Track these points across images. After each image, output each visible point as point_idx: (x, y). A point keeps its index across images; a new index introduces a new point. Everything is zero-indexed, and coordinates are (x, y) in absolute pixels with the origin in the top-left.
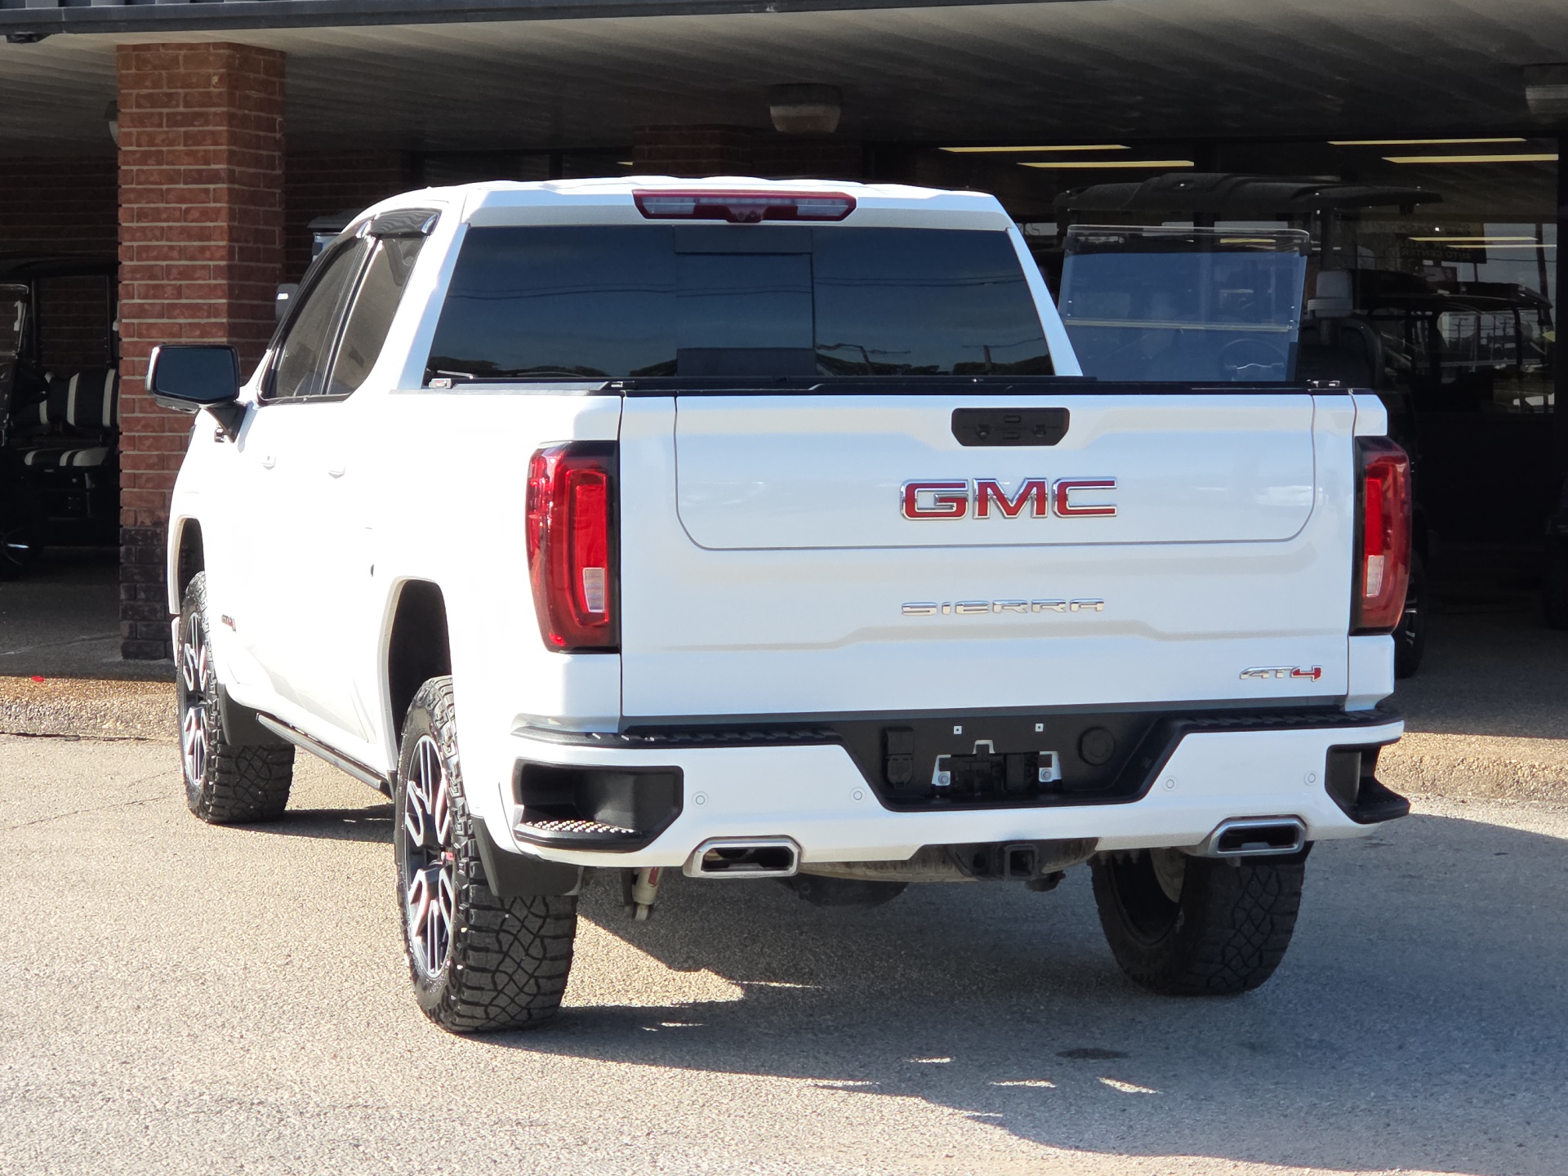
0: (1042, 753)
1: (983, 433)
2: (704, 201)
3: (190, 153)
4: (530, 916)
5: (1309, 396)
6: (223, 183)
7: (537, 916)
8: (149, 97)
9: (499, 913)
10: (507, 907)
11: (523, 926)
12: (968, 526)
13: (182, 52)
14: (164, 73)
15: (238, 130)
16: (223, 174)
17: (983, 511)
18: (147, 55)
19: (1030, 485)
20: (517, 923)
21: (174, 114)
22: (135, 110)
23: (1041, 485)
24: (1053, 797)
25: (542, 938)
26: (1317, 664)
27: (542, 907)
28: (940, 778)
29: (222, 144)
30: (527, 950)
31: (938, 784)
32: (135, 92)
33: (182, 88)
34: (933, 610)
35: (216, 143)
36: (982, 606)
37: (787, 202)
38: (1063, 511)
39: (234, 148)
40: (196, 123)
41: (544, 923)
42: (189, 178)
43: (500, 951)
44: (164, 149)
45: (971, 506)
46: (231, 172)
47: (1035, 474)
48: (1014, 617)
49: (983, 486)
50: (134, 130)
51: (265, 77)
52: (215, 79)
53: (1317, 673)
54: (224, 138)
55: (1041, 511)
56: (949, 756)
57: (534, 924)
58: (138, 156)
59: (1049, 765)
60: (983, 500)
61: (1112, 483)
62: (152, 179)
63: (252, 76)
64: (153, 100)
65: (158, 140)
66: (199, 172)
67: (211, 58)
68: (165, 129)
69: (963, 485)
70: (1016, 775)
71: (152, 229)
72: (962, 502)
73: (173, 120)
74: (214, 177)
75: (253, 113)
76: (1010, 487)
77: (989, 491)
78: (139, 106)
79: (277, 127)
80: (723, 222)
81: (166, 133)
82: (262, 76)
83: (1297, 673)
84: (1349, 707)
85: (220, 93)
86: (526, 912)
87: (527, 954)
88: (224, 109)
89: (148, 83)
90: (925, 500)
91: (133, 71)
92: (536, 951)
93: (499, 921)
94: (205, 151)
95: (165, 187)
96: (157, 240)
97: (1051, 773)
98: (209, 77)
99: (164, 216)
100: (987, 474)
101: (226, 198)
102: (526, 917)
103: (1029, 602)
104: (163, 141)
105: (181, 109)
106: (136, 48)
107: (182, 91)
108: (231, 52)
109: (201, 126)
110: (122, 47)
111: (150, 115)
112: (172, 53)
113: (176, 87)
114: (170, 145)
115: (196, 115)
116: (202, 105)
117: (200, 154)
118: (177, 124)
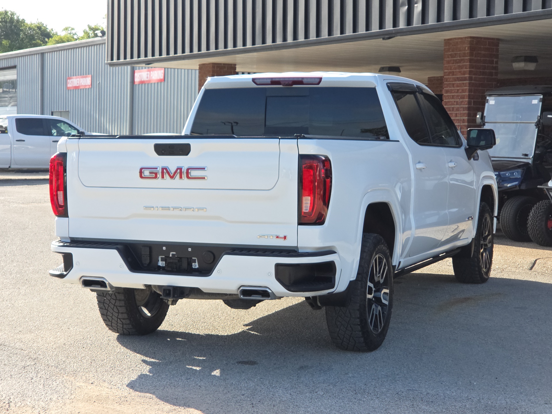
0: (193, 258)
1: (163, 152)
2: (274, 80)
3: (460, 72)
4: (112, 299)
5: (278, 140)
6: (467, 81)
7: (113, 299)
8: (451, 55)
9: (103, 297)
10: (105, 295)
11: (110, 302)
12: (159, 182)
13: (459, 40)
14: (455, 47)
15: (474, 64)
16: (468, 78)
17: (163, 177)
18: (451, 42)
19: (177, 169)
20: (108, 301)
21: (456, 60)
22: (448, 59)
23: (181, 169)
24: (197, 273)
25: (116, 306)
26: (285, 235)
27: (115, 297)
28: (161, 263)
29: (467, 69)
30: (113, 310)
31: (161, 265)
32: (448, 53)
33: (459, 51)
34: (152, 209)
35: (466, 68)
36: (168, 208)
37: (300, 79)
38: (188, 177)
39: (472, 69)
40: (462, 62)
41: (116, 301)
42: (458, 79)
43: (106, 309)
44: (454, 71)
45: (159, 175)
46: (469, 77)
47: (180, 165)
48: (177, 212)
49: (163, 169)
50: (447, 65)
51: (489, 47)
52: (467, 48)
53: (285, 238)
54: (468, 67)
55: (181, 177)
56: (164, 257)
57: (113, 302)
58: (447, 73)
59: (195, 262)
60: (163, 173)
61: (204, 169)
62: (451, 80)
63: (482, 47)
64: (452, 56)
65: (452, 68)
66: (462, 77)
67: (466, 42)
68: (454, 64)
69: (157, 168)
70: (185, 265)
71: (450, 96)
72: (156, 174)
73: (456, 62)
74: (465, 79)
75: (482, 59)
76: (173, 170)
77: (165, 171)
78: (449, 58)
79: (494, 62)
81: (455, 66)
82: (487, 46)
83: (277, 237)
84: (300, 251)
85: (468, 53)
86: (110, 298)
87: (113, 311)
88: (469, 57)
89: (451, 51)
90: (146, 173)
91: (448, 47)
92: (115, 310)
93: (103, 300)
94: (464, 71)
95: (454, 82)
96: (451, 99)
97: (196, 265)
98: (465, 47)
99: (453, 92)
100: (165, 165)
101: (468, 86)
102: (110, 299)
103: (182, 207)
104: (454, 68)
105: (459, 58)
106: (448, 40)
107: (459, 52)
108: (472, 39)
109: (463, 63)
110: (445, 40)
111: (451, 60)
112: (456, 40)
113: (457, 51)
114: (455, 69)
115: (462, 60)
116: (463, 57)
117: (462, 72)
118: (457, 63)
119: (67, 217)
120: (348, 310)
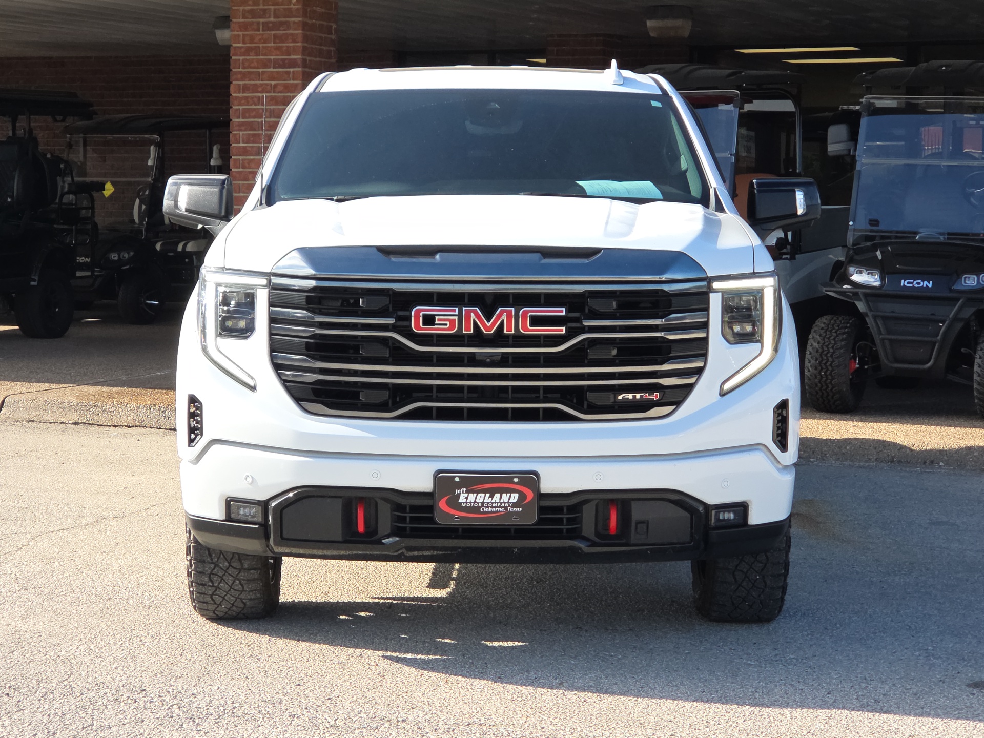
3: (277, 48)
6: (299, 67)
8: (251, 12)
15: (310, 33)
16: (299, 62)
21: (267, 23)
22: (241, 20)
29: (298, 42)
32: (241, 8)
33: (273, 5)
35: (294, 41)
39: (306, 45)
40: (282, 28)
42: (277, 64)
44: (261, 45)
46: (304, 61)
50: (241, 33)
54: (300, 38)
58: (243, 50)
62: (252, 65)
64: (253, 14)
65: (257, 40)
66: (283, 60)
68: (261, 32)
71: (252, 98)
73: (266, 26)
74: (293, 64)
75: (318, 22)
78: (244, 17)
79: (333, 31)
81: (263, 35)
85: (298, 9)
88: (300, 19)
94: (288, 47)
95: (261, 70)
96: (255, 105)
99: (260, 89)
101: (301, 77)
104: (260, 40)
105: (272, 19)
107: (272, 7)
109: (285, 30)
111: (251, 23)
113: (269, 5)
114: (265, 43)
115: (282, 23)
116: (286, 17)
117: (284, 49)
118: (269, 29)
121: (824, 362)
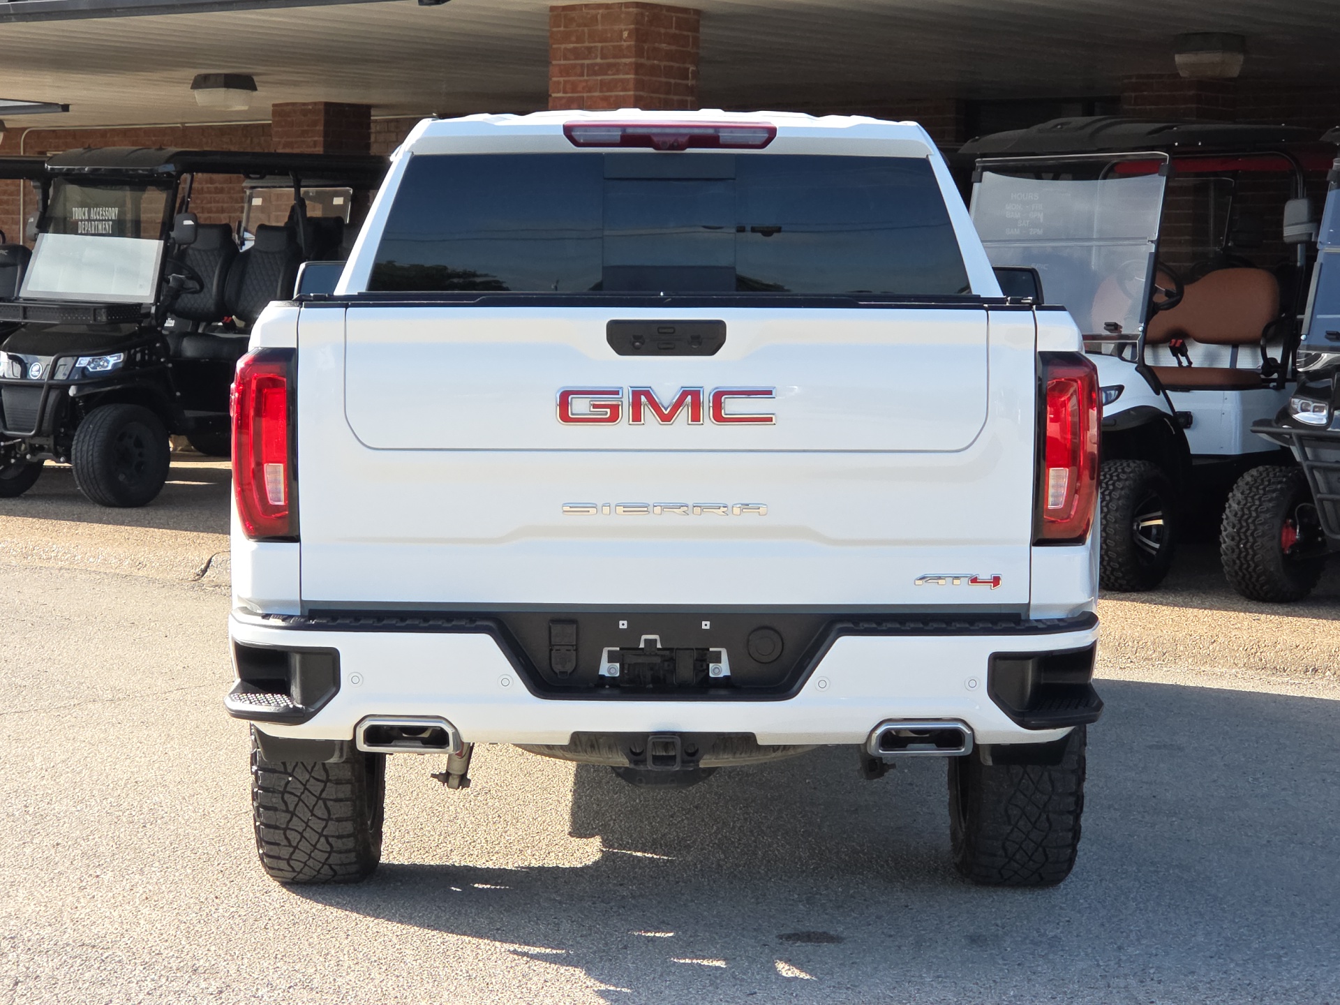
0: (711, 649)
1: (637, 344)
2: (630, 131)
4: (311, 779)
5: (984, 312)
7: (318, 780)
8: (574, 50)
9: (283, 776)
10: (290, 770)
11: (306, 789)
12: (623, 431)
13: (600, 11)
14: (586, 29)
15: (646, 78)
17: (637, 417)
18: (573, 14)
19: (685, 394)
20: (300, 786)
21: (594, 65)
22: (562, 62)
23: (695, 394)
24: (723, 692)
25: (325, 801)
26: (996, 573)
27: (323, 773)
28: (607, 668)
29: (629, 90)
30: (312, 811)
31: (607, 675)
32: (563, 46)
33: (600, 42)
34: (593, 511)
35: (625, 89)
36: (643, 508)
37: (711, 131)
38: (718, 417)
39: (642, 93)
40: (610, 72)
41: (325, 786)
43: (287, 811)
44: (585, 95)
45: (626, 411)
47: (692, 383)
48: (674, 519)
49: (637, 394)
50: (562, 79)
51: (677, 32)
52: (625, 34)
53: (996, 581)
54: (631, 85)
55: (696, 418)
56: (618, 649)
57: (316, 787)
58: (564, 101)
59: (718, 660)
60: (636, 406)
61: (770, 393)
63: (663, 30)
64: (577, 54)
65: (580, 88)
67: (623, 16)
68: (585, 78)
69: (617, 393)
70: (685, 670)
72: (615, 410)
73: (593, 70)
75: (663, 64)
76: (666, 396)
77: (643, 399)
78: (566, 58)
79: (690, 75)
80: (650, 150)
81: (587, 81)
82: (673, 31)
83: (974, 580)
84: (1033, 616)
85: (629, 47)
86: (307, 776)
87: (313, 815)
88: (633, 60)
89: (574, 39)
90: (579, 406)
91: (562, 29)
92: (320, 811)
93: (283, 783)
94: (617, 96)
97: (721, 669)
98: (621, 32)
100: (641, 383)
102: (308, 781)
103: (690, 504)
104: (583, 88)
105: (599, 60)
106: (565, 8)
107: (599, 45)
108: (639, 10)
109: (614, 74)
110: (553, 9)
111: (574, 66)
112: (593, 12)
113: (595, 42)
114: (589, 91)
115: (610, 66)
116: (615, 57)
117: (612, 100)
118: (596, 74)
119: (296, 539)
120: (1046, 774)
121: (1243, 530)
